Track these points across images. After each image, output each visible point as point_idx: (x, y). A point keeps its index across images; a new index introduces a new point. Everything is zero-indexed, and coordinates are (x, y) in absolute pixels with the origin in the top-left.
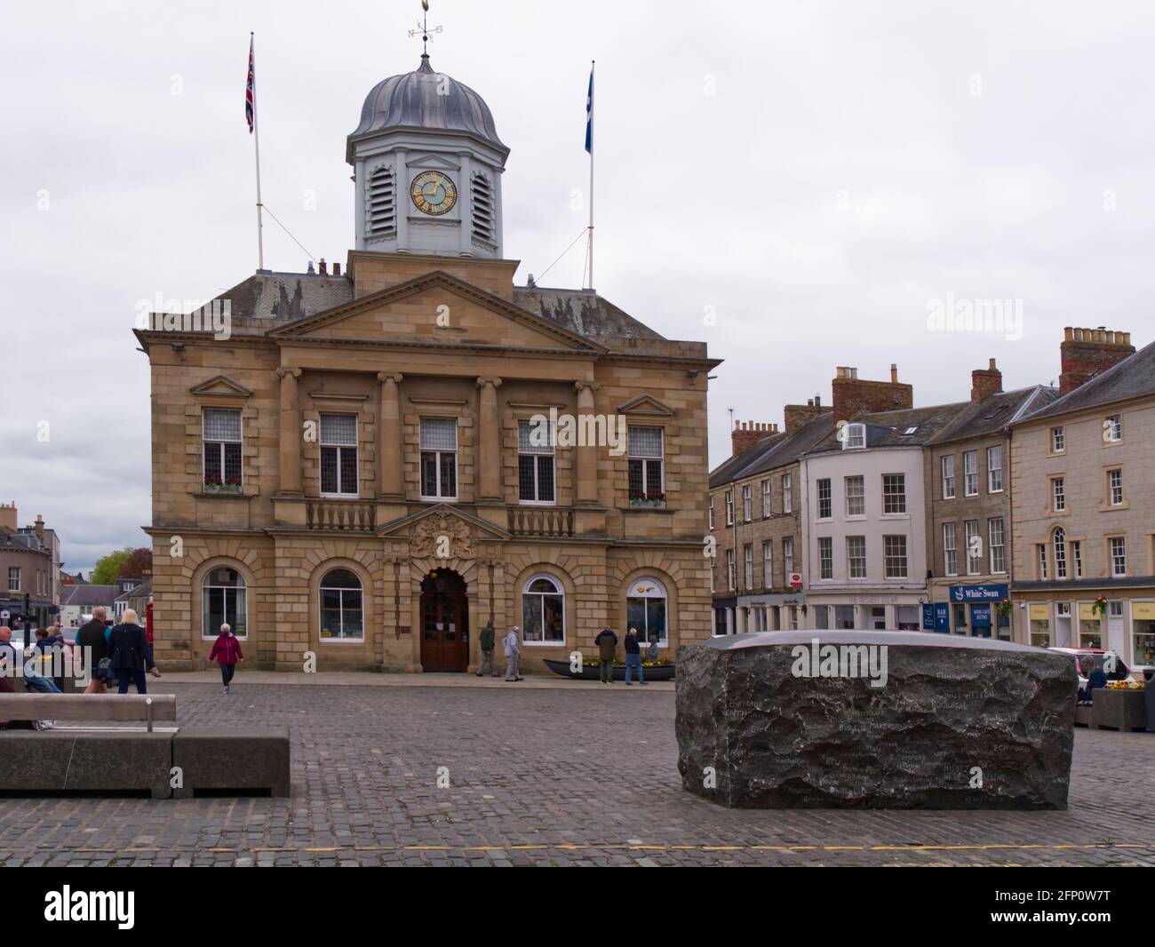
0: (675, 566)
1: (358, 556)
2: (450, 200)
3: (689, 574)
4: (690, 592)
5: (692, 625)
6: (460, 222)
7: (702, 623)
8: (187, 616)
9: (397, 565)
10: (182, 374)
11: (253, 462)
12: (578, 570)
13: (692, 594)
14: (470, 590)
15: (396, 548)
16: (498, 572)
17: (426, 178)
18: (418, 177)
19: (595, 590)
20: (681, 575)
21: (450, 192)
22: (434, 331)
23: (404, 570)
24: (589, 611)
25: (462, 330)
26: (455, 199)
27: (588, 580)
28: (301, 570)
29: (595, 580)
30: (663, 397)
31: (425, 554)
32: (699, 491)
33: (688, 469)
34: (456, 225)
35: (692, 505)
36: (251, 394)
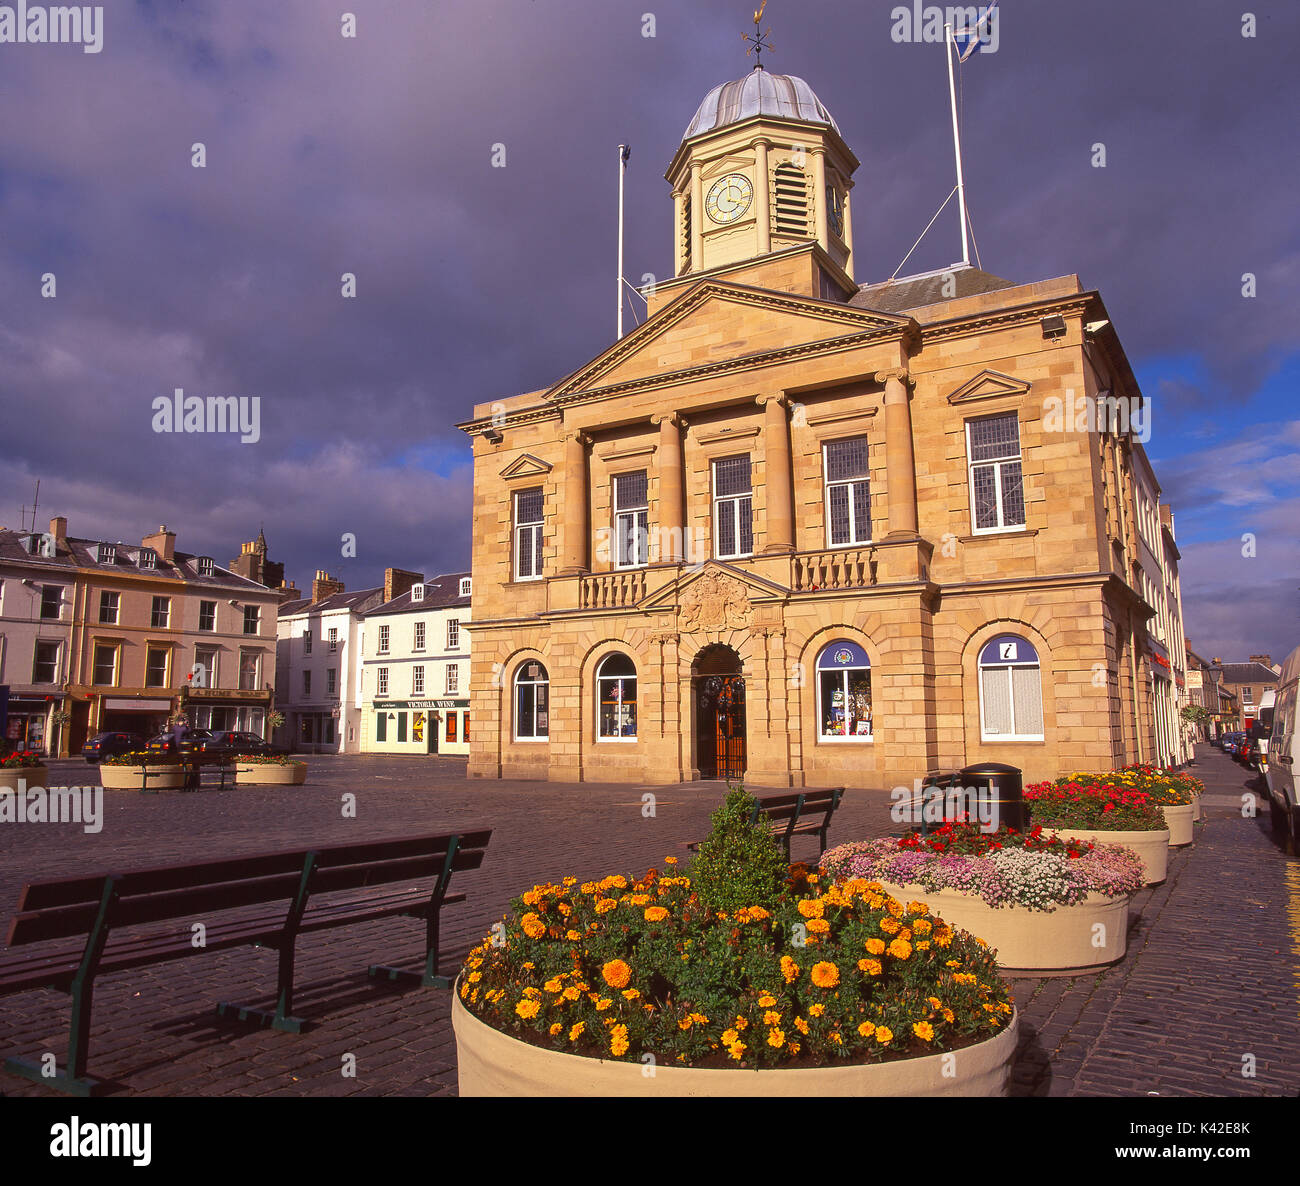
0: (1045, 614)
1: (629, 635)
2: (747, 201)
3: (1069, 625)
4: (1071, 653)
5: (1077, 705)
6: (754, 221)
7: (1092, 701)
8: (496, 716)
9: (662, 643)
10: (498, 461)
11: (553, 542)
12: (883, 629)
13: (1074, 655)
14: (745, 669)
15: (664, 620)
16: (776, 642)
17: (722, 185)
18: (713, 188)
19: (907, 658)
20: (1054, 627)
21: (747, 191)
22: (710, 353)
23: (670, 648)
24: (900, 690)
25: (741, 343)
26: (751, 196)
27: (897, 644)
28: (573, 658)
29: (905, 644)
30: (1013, 367)
31: (694, 625)
32: (1078, 495)
33: (1060, 466)
34: (752, 225)
35: (1067, 518)
36: (550, 468)
